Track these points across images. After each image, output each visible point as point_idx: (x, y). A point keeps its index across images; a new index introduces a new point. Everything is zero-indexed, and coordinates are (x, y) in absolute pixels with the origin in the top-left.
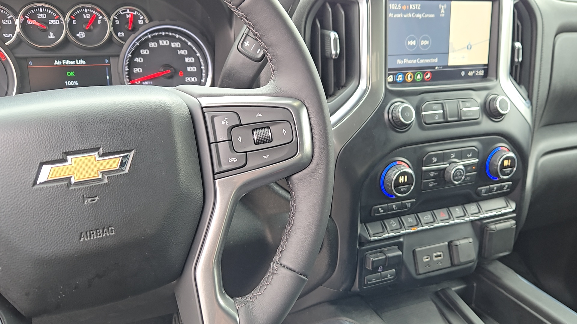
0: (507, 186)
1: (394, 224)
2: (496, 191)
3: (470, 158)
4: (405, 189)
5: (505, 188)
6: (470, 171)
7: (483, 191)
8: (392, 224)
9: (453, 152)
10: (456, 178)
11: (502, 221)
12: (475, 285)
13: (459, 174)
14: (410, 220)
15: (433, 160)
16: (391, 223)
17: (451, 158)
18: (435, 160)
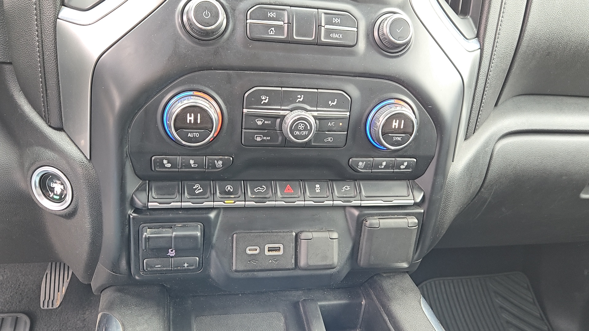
0: (406, 164)
1: (200, 189)
2: (386, 167)
3: (333, 106)
4: (197, 135)
5: (402, 167)
6: (334, 129)
7: (360, 164)
8: (196, 189)
9: (301, 93)
10: (298, 133)
11: (396, 216)
12: (363, 303)
13: (301, 127)
14: (229, 188)
15: (263, 100)
16: (194, 188)
17: (297, 101)
18: (265, 99)
